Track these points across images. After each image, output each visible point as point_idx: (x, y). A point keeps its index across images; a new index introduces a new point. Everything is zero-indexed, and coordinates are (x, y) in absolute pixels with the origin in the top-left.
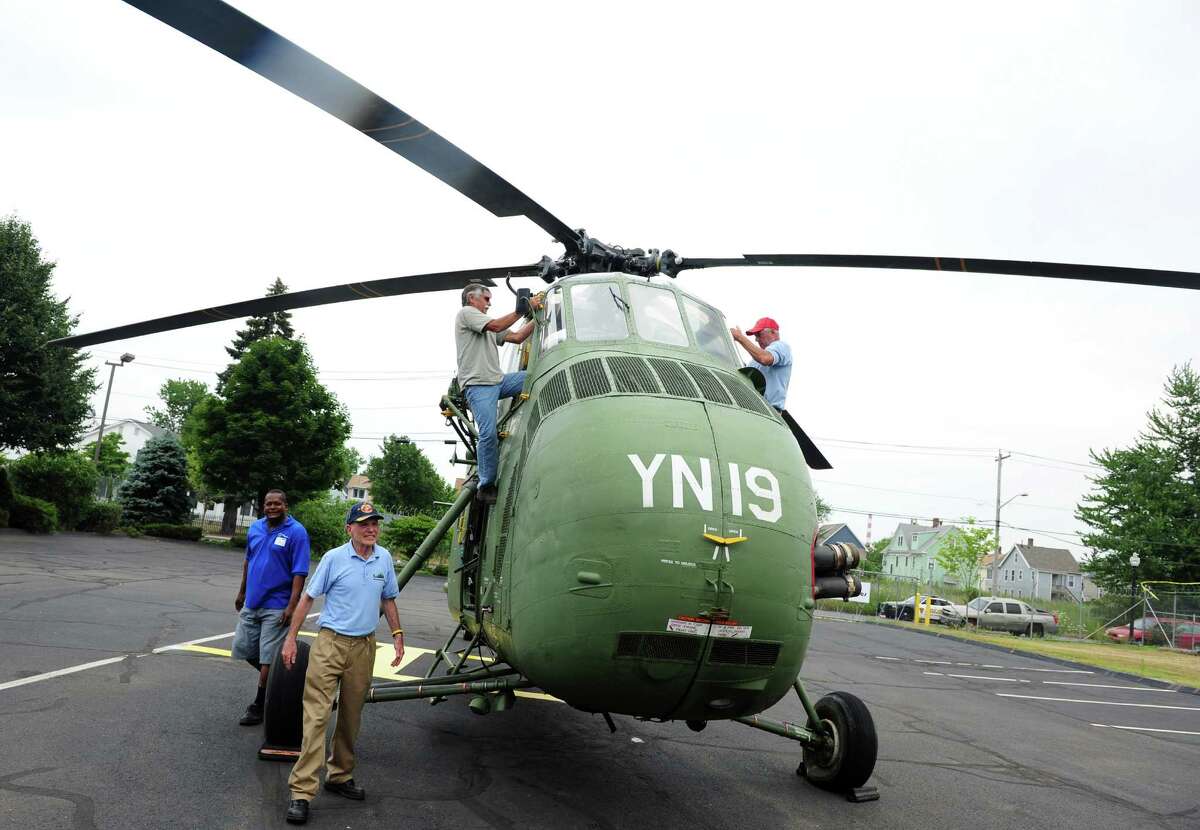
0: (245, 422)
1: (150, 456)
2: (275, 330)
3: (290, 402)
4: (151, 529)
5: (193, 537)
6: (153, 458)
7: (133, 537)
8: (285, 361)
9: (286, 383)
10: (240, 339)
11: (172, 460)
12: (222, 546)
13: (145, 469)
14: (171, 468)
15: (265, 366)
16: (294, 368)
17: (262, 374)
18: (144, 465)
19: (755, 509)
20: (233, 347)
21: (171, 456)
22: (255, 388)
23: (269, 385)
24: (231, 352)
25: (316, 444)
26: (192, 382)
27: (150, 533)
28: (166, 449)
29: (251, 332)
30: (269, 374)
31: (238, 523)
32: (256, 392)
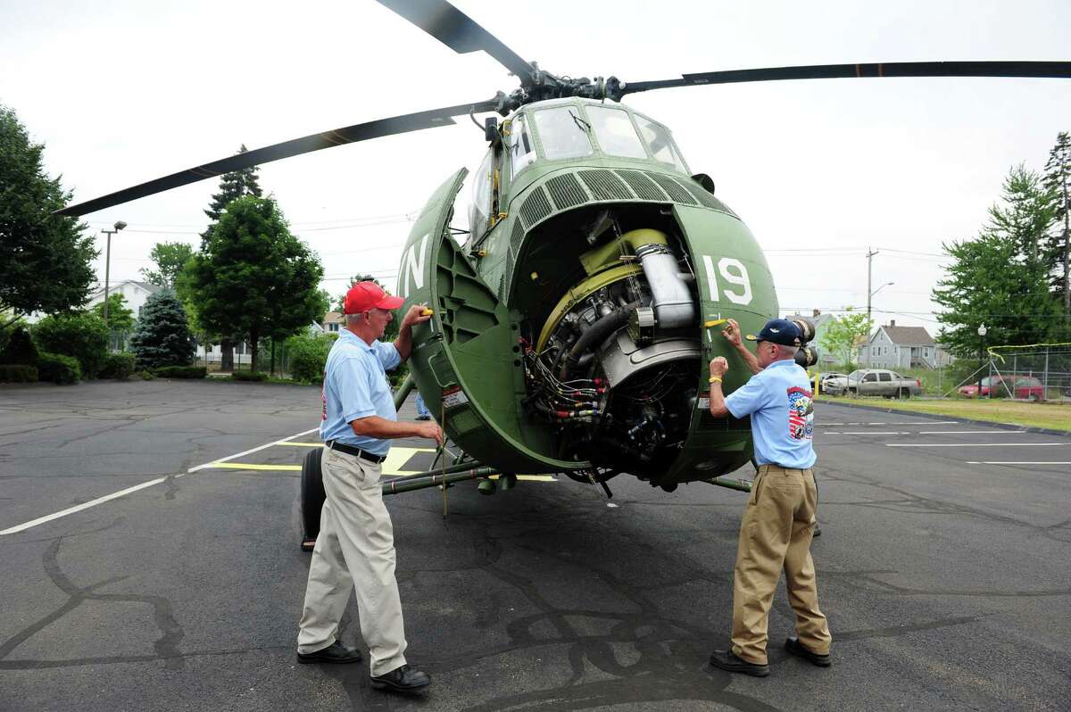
0: (231, 273)
1: (152, 309)
2: (245, 192)
3: (269, 253)
4: (161, 372)
5: (199, 375)
6: (155, 312)
7: (147, 380)
8: (259, 216)
9: (263, 236)
10: (216, 201)
11: (172, 311)
12: (225, 381)
13: (149, 322)
14: (172, 318)
15: (242, 222)
16: (268, 222)
17: (241, 230)
18: (148, 317)
19: (729, 294)
20: (211, 210)
21: (170, 308)
22: (236, 243)
23: (248, 239)
24: (209, 214)
25: (294, 287)
26: (177, 244)
27: (162, 375)
28: (166, 302)
29: (225, 195)
30: (247, 230)
31: (236, 361)
32: (237, 246)
